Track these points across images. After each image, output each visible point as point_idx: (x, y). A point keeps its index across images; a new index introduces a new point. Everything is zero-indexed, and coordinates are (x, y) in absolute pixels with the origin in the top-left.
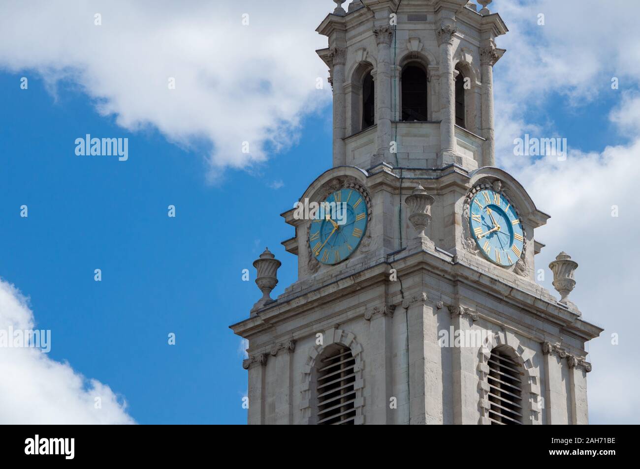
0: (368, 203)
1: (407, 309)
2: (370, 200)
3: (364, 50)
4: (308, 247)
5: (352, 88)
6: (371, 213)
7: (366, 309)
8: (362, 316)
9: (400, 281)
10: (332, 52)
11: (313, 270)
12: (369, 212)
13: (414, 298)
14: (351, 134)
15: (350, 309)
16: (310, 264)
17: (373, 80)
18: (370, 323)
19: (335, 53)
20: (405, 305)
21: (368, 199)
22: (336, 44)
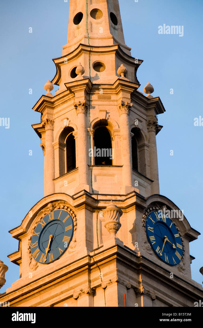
0: (74, 218)
1: (105, 289)
2: (75, 216)
3: (68, 119)
4: (29, 253)
5: (59, 145)
6: (76, 225)
7: (74, 291)
8: (72, 296)
9: (100, 269)
10: (44, 122)
11: (33, 269)
12: (75, 224)
13: (110, 281)
14: (59, 176)
15: (62, 293)
16: (31, 265)
17: (74, 138)
18: (77, 301)
19: (46, 123)
20: (103, 286)
21: (74, 215)
22: (48, 116)
